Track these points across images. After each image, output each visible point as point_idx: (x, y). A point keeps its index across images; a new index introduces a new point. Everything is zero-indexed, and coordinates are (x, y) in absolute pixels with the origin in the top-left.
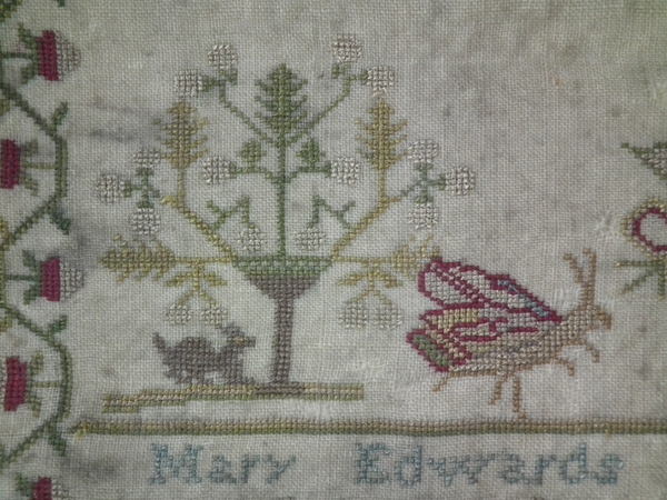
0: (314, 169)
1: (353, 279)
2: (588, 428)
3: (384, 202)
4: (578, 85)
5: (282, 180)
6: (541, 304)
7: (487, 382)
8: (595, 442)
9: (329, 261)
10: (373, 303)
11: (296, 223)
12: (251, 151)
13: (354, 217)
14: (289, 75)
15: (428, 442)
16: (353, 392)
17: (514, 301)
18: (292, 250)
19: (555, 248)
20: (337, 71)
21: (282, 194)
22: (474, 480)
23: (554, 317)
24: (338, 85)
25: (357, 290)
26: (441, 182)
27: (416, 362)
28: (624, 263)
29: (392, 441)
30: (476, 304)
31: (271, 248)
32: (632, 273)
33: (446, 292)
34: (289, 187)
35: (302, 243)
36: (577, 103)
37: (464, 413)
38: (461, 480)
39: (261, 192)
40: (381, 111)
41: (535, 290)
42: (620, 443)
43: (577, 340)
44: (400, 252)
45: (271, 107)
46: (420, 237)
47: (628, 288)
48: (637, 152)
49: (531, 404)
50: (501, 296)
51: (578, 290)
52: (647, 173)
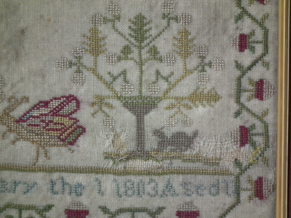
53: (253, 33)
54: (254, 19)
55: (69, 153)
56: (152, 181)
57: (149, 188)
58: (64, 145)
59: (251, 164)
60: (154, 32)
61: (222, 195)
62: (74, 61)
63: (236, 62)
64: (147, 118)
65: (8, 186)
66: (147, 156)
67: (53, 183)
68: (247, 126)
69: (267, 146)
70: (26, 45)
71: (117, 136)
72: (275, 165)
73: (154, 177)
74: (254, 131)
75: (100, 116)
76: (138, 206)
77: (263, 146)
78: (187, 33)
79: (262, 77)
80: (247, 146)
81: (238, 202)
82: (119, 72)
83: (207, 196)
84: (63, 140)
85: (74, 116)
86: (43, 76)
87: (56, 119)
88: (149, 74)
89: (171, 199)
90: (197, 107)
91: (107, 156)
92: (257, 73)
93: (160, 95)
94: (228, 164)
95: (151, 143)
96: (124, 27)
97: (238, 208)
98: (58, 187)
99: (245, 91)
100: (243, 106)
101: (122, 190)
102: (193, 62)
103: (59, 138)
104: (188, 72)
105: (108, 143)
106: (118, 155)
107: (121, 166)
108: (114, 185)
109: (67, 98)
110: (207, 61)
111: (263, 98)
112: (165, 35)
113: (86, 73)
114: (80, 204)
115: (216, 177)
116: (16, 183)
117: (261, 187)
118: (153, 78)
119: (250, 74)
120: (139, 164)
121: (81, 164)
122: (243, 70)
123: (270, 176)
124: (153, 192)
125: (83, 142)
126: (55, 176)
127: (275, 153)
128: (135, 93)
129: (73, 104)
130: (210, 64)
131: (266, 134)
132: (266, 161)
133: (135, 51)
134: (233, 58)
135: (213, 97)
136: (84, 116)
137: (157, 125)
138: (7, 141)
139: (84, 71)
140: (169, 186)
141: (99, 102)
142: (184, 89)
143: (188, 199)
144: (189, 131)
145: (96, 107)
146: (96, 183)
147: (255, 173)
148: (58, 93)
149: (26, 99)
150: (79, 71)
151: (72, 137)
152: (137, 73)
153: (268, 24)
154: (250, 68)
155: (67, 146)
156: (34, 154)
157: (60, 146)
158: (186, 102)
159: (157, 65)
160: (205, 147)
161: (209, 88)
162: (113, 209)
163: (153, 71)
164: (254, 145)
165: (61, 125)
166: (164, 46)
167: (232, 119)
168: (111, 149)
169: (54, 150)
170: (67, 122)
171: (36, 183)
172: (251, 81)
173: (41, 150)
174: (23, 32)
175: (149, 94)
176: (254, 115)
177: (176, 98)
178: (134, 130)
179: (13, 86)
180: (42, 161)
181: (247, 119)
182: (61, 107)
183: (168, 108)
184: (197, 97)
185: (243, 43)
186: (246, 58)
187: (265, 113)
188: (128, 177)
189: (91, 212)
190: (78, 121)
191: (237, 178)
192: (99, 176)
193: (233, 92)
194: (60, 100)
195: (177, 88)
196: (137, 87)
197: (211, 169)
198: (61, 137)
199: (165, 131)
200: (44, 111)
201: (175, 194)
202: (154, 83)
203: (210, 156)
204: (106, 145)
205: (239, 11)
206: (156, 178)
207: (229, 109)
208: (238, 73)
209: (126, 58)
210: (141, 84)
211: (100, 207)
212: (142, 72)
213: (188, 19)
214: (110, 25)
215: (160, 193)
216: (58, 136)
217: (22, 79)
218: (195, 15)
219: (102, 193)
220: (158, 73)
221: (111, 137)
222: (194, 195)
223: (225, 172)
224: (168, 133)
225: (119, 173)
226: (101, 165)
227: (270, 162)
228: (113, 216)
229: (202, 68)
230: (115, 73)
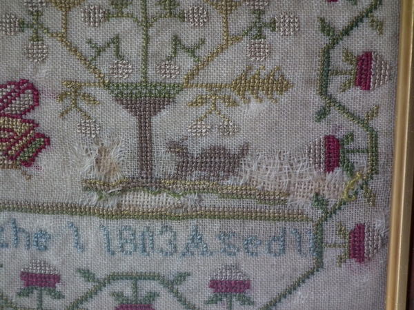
55: (23, 180)
56: (166, 228)
57: (162, 241)
58: (15, 166)
61: (291, 254)
62: (28, 19)
63: (322, 20)
64: (156, 120)
66: (157, 187)
68: (339, 135)
69: (374, 171)
72: (389, 202)
73: (169, 223)
74: (352, 146)
75: (74, 116)
76: (143, 270)
77: (366, 170)
79: (369, 48)
80: (338, 171)
81: (319, 265)
82: (107, 39)
83: (264, 256)
85: (30, 116)
89: (199, 259)
91: (89, 186)
92: (359, 42)
93: (182, 80)
94: (302, 201)
95: (165, 163)
97: (320, 277)
98: (8, 235)
99: (337, 72)
100: (332, 100)
101: (116, 243)
102: (242, 20)
103: (6, 154)
104: (231, 39)
105: (89, 162)
106: (107, 184)
107: (112, 203)
108: (102, 234)
109: (18, 85)
110: (266, 18)
111: (369, 86)
113: (49, 41)
114: (45, 264)
115: (280, 224)
117: (361, 241)
118: (169, 51)
119: (346, 42)
120: (144, 200)
121: (44, 198)
122: (334, 36)
123: (379, 223)
124: (168, 248)
125: (45, 160)
126: (2, 217)
127: (389, 184)
128: (136, 78)
129: (28, 97)
130: (273, 25)
131: (373, 151)
132: (372, 197)
135: (276, 84)
136: (48, 115)
137: (175, 133)
139: (46, 37)
140: (196, 239)
141: (73, 93)
142: (224, 69)
143: (230, 261)
144: (232, 144)
145: (68, 102)
146: (71, 231)
147: (350, 218)
148: (3, 76)
150: (37, 38)
152: (139, 40)
154: (347, 32)
155: (20, 169)
157: (8, 167)
158: (228, 92)
159: (175, 27)
160: (261, 172)
161: (269, 67)
162: (101, 274)
163: (167, 37)
164: (351, 170)
165: (8, 132)
167: (312, 124)
168: (94, 174)
170: (18, 127)
172: (348, 55)
175: (160, 78)
176: (352, 116)
177: (210, 86)
178: (134, 141)
181: (338, 123)
182: (8, 100)
183: (194, 103)
184: (247, 84)
186: (341, 14)
187: (374, 113)
188: (126, 222)
189: (64, 277)
190: (38, 125)
191: (319, 226)
192: (76, 218)
193: (315, 75)
194: (6, 88)
195: (212, 67)
196: (140, 66)
197: (271, 210)
198: (9, 152)
199: (188, 143)
201: (207, 252)
202: (169, 59)
203: (270, 188)
204: (87, 167)
206: (174, 224)
208: (325, 40)
209: (120, 15)
210: (146, 60)
211: (79, 270)
212: (147, 39)
215: (181, 249)
216: (3, 150)
219: (82, 247)
220: (176, 40)
221: (95, 154)
222: (241, 254)
223: (297, 216)
224: (195, 149)
225: (110, 216)
226: (78, 201)
227: (379, 199)
228: (101, 285)
229: (258, 30)
230: (100, 40)
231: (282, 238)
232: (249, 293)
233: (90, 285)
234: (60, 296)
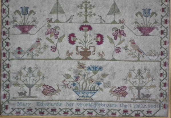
0: (33, 76)
1: (36, 86)
2: (59, 101)
3: (40, 79)
4: (58, 69)
5: (30, 77)
6: (54, 89)
7: (49, 96)
8: (59, 102)
9: (34, 85)
10: (38, 89)
11: (31, 81)
12: (27, 75)
13: (37, 81)
14: (31, 68)
15: (43, 102)
16: (36, 97)
17: (52, 89)
18: (31, 84)
19: (55, 84)
20: (35, 67)
21: (30, 79)
22: (48, 105)
23: (55, 90)
24: (35, 69)
25: (37, 88)
26: (45, 78)
27: (42, 94)
28: (62, 85)
29: (40, 102)
30: (48, 89)
31: (29, 84)
32: (63, 86)
33: (45, 88)
34: (31, 78)
35: (32, 83)
36: (58, 71)
37: (47, 99)
38: (47, 105)
39: (28, 79)
40: (39, 71)
41: (54, 88)
42: (61, 102)
43: (58, 92)
44: (41, 84)
45: (29, 70)
46: (43, 83)
47: (62, 88)
48: (63, 75)
49: (53, 98)
50: (51, 88)
51: (58, 88)
52: (64, 77)
53: (163, 73)
54: (164, 70)
55: (124, 98)
56: (141, 104)
57: (141, 106)
59: (163, 101)
60: (142, 73)
61: (157, 108)
62: (125, 79)
63: (160, 79)
64: (140, 91)
65: (111, 105)
66: (140, 99)
67: (121, 105)
68: (162, 93)
69: (166, 97)
70: (116, 76)
71: (134, 95)
72: (168, 101)
74: (164, 94)
75: (131, 90)
76: (138, 110)
77: (165, 97)
78: (149, 73)
80: (162, 97)
81: (160, 109)
83: (153, 108)
84: (123, 96)
85: (125, 90)
86: (119, 82)
87: (122, 91)
88: (141, 82)
89: (145, 108)
90: (151, 88)
91: (132, 99)
92: (164, 81)
93: (143, 86)
94: (158, 101)
95: (141, 96)
96: (136, 72)
97: (160, 111)
98: (122, 106)
99: (162, 85)
100: (161, 88)
101: (135, 106)
102: (150, 79)
104: (149, 81)
105: (132, 96)
106: (134, 99)
107: (135, 101)
108: (133, 105)
110: (153, 79)
111: (165, 87)
112: (145, 73)
113: (128, 81)
114: (126, 109)
116: (113, 105)
117: (165, 106)
118: (142, 82)
119: (163, 82)
120: (139, 101)
121: (127, 101)
122: (161, 81)
123: (167, 104)
125: (127, 96)
126: (121, 103)
127: (168, 99)
128: (138, 86)
129: (125, 88)
131: (166, 95)
132: (166, 100)
133: (138, 77)
134: (159, 78)
135: (155, 86)
136: (127, 90)
137: (142, 92)
138: (111, 96)
140: (145, 106)
141: (130, 88)
142: (149, 85)
143: (149, 108)
144: (149, 94)
146: (129, 105)
147: (164, 103)
148: (122, 86)
149: (115, 87)
150: (126, 81)
151: (125, 95)
152: (138, 81)
153: (167, 71)
154: (163, 80)
156: (117, 99)
158: (149, 87)
159: (142, 80)
160: (153, 97)
161: (154, 84)
162: (133, 110)
163: (142, 81)
164: (163, 97)
166: (144, 75)
167: (159, 91)
169: (121, 98)
170: (124, 92)
171: (117, 105)
173: (118, 98)
174: (115, 73)
175: (141, 86)
176: (164, 90)
177: (147, 87)
178: (138, 93)
179: (113, 84)
180: (118, 100)
181: (162, 91)
182: (123, 88)
183: (145, 89)
184: (151, 86)
185: (161, 75)
186: (162, 78)
187: (166, 90)
188: (137, 104)
189: (129, 111)
190: (126, 92)
191: (160, 104)
192: (130, 103)
193: (159, 85)
195: (147, 84)
196: (138, 84)
197: (154, 102)
199: (144, 94)
200: (119, 89)
201: (146, 107)
202: (142, 83)
203: (154, 99)
204: (132, 97)
205: (160, 68)
206: (142, 104)
207: (158, 89)
208: (160, 81)
209: (136, 78)
212: (139, 81)
213: (149, 70)
214: (133, 71)
215: (143, 107)
217: (115, 83)
218: (151, 69)
219: (131, 107)
220: (143, 81)
221: (133, 95)
222: (150, 108)
223: (157, 103)
224: (145, 94)
225: (134, 103)
226: (131, 101)
227: (167, 101)
228: (133, 112)
229: (152, 80)
230: (134, 81)
231: (155, 105)
232: (151, 113)
233: (132, 112)
234: (128, 113)
